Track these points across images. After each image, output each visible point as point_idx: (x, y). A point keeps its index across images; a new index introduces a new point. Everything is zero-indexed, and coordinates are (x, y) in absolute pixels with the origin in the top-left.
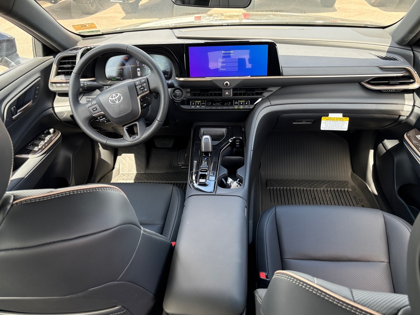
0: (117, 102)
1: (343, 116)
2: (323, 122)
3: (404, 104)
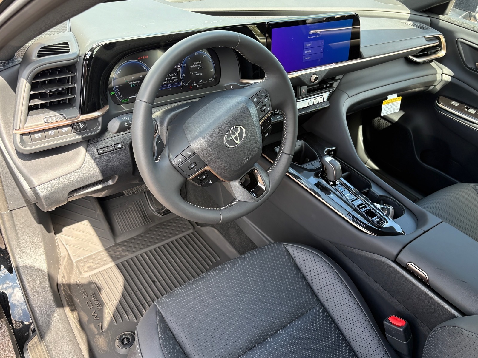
0: (238, 142)
1: (398, 96)
2: (384, 107)
3: (437, 74)
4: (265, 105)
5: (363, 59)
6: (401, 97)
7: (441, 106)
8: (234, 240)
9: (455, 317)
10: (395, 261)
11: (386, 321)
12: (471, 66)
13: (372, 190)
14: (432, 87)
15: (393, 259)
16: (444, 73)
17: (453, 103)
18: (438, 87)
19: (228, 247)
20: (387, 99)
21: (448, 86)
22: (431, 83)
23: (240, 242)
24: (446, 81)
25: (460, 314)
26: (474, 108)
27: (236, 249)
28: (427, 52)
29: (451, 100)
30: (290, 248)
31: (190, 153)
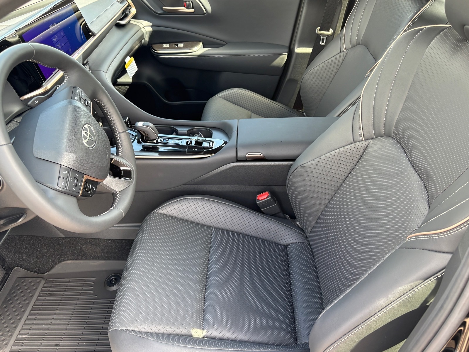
1: (130, 57)
2: (128, 70)
3: (141, 28)
4: (85, 99)
5: (96, 35)
6: (132, 57)
7: (158, 52)
8: (94, 254)
9: (291, 165)
10: (238, 161)
11: (258, 202)
12: (160, 12)
13: (179, 131)
14: (143, 41)
15: (236, 161)
16: (144, 26)
17: (165, 45)
18: (147, 38)
19: (93, 264)
20: (125, 63)
21: (153, 35)
22: (142, 37)
23: (101, 250)
24: (150, 32)
25: (292, 161)
26: (181, 42)
27: (102, 259)
28: (125, 14)
29: (162, 44)
30: (161, 210)
31: (66, 172)
